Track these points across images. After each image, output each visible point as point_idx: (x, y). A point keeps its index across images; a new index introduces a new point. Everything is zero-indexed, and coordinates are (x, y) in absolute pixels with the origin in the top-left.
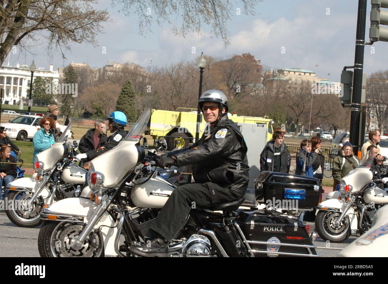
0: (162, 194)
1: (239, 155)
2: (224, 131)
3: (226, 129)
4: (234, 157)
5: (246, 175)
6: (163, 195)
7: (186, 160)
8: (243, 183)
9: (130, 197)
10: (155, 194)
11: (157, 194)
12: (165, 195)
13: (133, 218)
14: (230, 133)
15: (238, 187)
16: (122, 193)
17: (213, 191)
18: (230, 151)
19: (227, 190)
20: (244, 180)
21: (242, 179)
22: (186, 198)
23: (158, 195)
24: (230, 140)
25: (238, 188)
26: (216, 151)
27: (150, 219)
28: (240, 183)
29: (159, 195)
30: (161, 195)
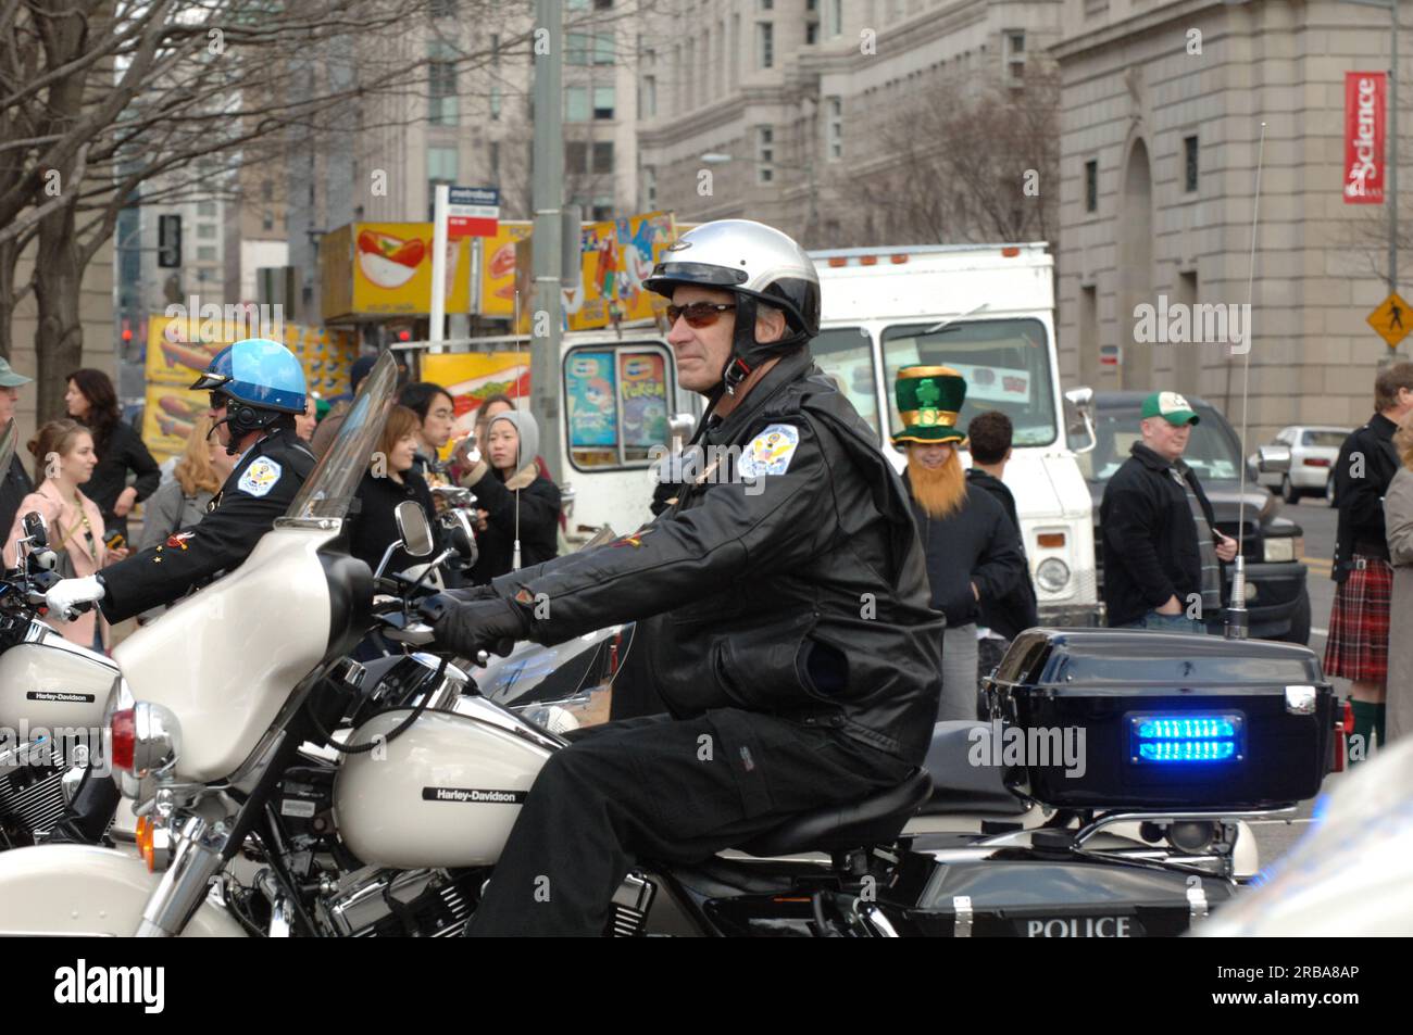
0: (487, 792)
1: (871, 559)
2: (783, 437)
3: (793, 430)
4: (847, 569)
5: (917, 657)
6: (491, 796)
7: (586, 606)
8: (903, 703)
9: (328, 820)
10: (450, 795)
11: (459, 795)
12: (501, 797)
13: (354, 928)
14: (813, 449)
15: (880, 724)
16: (285, 802)
17: (745, 752)
18: (820, 542)
19: (819, 747)
20: (907, 684)
21: (894, 680)
22: (607, 804)
23: (466, 796)
24: (813, 487)
25: (879, 731)
26: (738, 545)
27: (446, 926)
28: (886, 702)
29: (469, 800)
30: (483, 796)
